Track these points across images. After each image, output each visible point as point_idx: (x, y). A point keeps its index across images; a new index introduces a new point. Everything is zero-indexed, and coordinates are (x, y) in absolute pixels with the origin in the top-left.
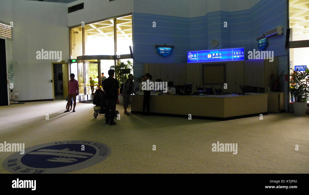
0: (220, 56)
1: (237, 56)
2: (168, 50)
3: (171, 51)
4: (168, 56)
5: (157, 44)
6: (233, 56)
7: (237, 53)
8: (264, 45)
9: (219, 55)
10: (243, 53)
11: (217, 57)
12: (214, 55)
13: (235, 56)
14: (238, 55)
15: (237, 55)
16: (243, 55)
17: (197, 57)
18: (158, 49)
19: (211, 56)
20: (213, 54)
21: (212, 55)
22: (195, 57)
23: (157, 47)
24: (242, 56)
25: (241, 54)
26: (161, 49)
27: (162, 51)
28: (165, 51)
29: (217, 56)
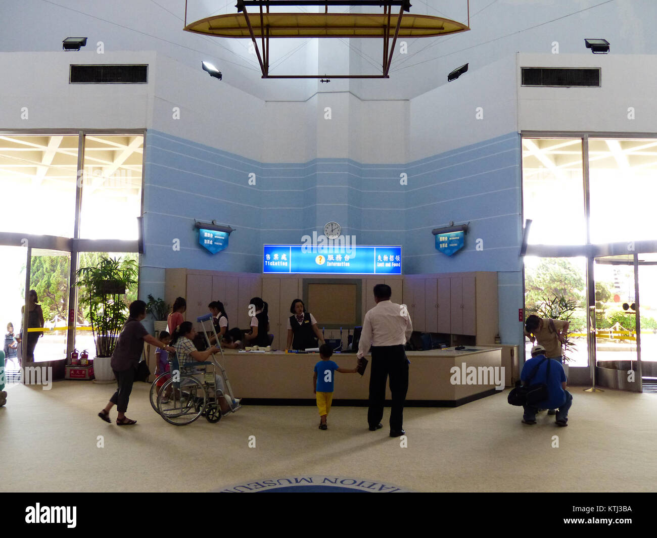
0: (347, 262)
1: (385, 264)
2: (221, 238)
3: (226, 242)
4: (218, 252)
5: (197, 220)
6: (376, 263)
7: (386, 258)
8: (456, 245)
9: (343, 260)
10: (398, 258)
11: (339, 265)
12: (331, 258)
13: (381, 265)
14: (389, 261)
15: (385, 262)
16: (398, 262)
17: (288, 261)
18: (199, 231)
19: (323, 259)
20: (329, 256)
21: (326, 258)
22: (283, 261)
23: (198, 227)
24: (396, 265)
25: (395, 261)
26: (207, 233)
27: (208, 238)
28: (215, 240)
29: (339, 261)
